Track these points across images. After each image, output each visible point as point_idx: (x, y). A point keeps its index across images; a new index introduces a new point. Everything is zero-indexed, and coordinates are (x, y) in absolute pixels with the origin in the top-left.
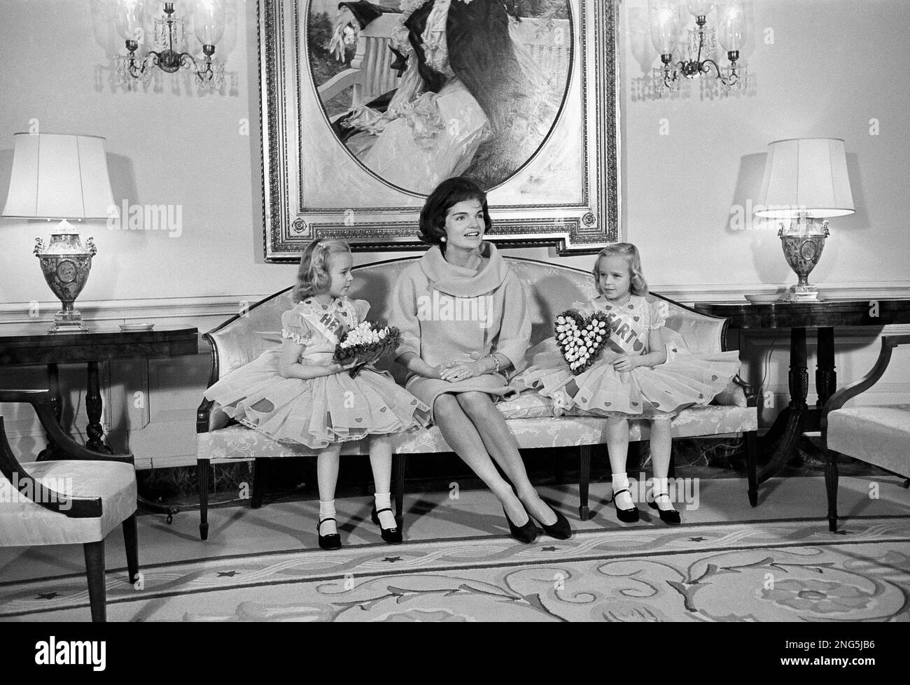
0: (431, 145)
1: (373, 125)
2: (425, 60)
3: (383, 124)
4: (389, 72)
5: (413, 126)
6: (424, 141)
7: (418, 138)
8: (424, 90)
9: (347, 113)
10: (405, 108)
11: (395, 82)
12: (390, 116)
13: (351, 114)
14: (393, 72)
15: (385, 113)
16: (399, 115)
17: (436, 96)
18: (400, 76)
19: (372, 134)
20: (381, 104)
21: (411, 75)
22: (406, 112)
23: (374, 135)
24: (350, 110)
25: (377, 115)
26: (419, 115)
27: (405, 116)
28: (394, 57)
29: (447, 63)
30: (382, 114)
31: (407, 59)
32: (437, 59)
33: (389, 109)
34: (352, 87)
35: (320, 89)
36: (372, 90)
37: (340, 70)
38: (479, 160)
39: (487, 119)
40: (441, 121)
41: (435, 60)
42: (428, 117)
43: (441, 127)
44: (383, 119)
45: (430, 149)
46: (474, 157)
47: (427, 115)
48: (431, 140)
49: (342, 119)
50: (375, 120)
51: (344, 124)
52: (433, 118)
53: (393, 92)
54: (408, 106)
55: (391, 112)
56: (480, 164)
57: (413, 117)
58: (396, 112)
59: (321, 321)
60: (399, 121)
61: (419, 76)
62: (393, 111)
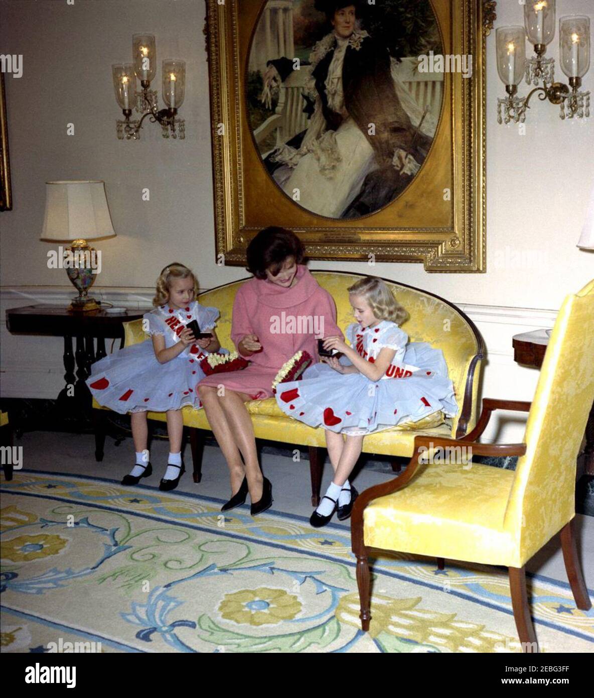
0: (332, 175)
1: (291, 159)
2: (327, 102)
3: (297, 159)
4: (301, 116)
5: (318, 159)
6: (327, 172)
7: (323, 169)
8: (327, 129)
9: (272, 151)
10: (313, 145)
12: (303, 152)
13: (276, 151)
14: (305, 115)
15: (299, 150)
16: (309, 151)
17: (335, 133)
18: (309, 118)
19: (290, 166)
20: (296, 142)
21: (317, 118)
22: (314, 148)
23: (291, 168)
24: (275, 148)
25: (294, 151)
26: (323, 150)
27: (313, 151)
28: (305, 103)
29: (343, 104)
30: (297, 151)
33: (302, 146)
34: (276, 129)
35: (255, 133)
36: (290, 131)
37: (268, 117)
38: (367, 188)
39: (373, 151)
40: (339, 155)
41: (335, 103)
42: (330, 152)
43: (338, 160)
44: (297, 154)
45: (331, 179)
46: (363, 185)
47: (329, 150)
48: (332, 171)
49: (269, 156)
50: (292, 156)
51: (271, 160)
52: (332, 153)
53: (305, 132)
54: (315, 143)
55: (304, 149)
56: (367, 191)
57: (319, 152)
58: (307, 148)
59: (166, 321)
60: (309, 155)
61: (322, 117)
62: (305, 147)
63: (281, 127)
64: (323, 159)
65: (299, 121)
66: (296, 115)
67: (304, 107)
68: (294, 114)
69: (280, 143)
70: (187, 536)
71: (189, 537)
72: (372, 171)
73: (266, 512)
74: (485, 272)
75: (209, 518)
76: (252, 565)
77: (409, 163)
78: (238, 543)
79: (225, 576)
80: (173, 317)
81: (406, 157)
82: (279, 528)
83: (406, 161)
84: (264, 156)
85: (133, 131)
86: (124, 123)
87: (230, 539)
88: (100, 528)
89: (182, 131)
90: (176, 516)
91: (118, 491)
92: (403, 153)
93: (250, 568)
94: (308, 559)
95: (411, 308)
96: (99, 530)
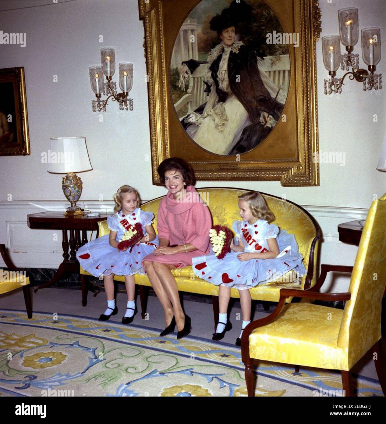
0: (222, 129)
1: (197, 121)
2: (219, 86)
3: (201, 120)
4: (203, 94)
5: (214, 120)
6: (219, 127)
7: (217, 126)
8: (219, 102)
9: (186, 116)
10: (210, 111)
11: (206, 99)
12: (204, 116)
13: (188, 116)
14: (205, 94)
15: (202, 115)
16: (208, 115)
17: (224, 104)
18: (208, 95)
19: (197, 125)
20: (200, 110)
21: (212, 95)
22: (211, 113)
23: (198, 126)
24: (188, 114)
25: (199, 116)
26: (217, 114)
27: (211, 115)
28: (205, 86)
29: (228, 86)
30: (201, 115)
31: (211, 86)
32: (224, 85)
33: (204, 112)
34: (188, 103)
35: (175, 105)
36: (196, 104)
37: (183, 95)
38: (244, 136)
39: (248, 114)
40: (226, 117)
41: (223, 85)
42: (221, 115)
43: (226, 120)
44: (201, 117)
45: (222, 131)
46: (242, 135)
47: (220, 114)
48: (222, 127)
49: (184, 119)
50: (198, 118)
51: (185, 121)
52: (223, 116)
53: (205, 104)
54: (212, 110)
55: (205, 114)
56: (244, 138)
57: (214, 115)
58: (207, 114)
59: (121, 222)
60: (208, 118)
61: (216, 94)
62: (206, 113)
63: (190, 102)
64: (217, 120)
65: (202, 98)
66: (200, 94)
67: (205, 89)
68: (198, 94)
69: (190, 111)
70: (139, 352)
71: (140, 353)
72: (247, 126)
73: (187, 337)
74: (319, 186)
75: (152, 341)
76: (179, 370)
77: (270, 120)
78: (169, 356)
79: (163, 377)
80: (125, 220)
81: (268, 117)
82: (195, 347)
83: (268, 119)
84: (181, 119)
85: (102, 107)
86: (96, 102)
87: (165, 353)
88: (86, 348)
89: (131, 105)
90: (132, 339)
91: (96, 324)
92: (266, 115)
93: (178, 372)
94: (214, 366)
95: (274, 209)
96: (85, 349)
